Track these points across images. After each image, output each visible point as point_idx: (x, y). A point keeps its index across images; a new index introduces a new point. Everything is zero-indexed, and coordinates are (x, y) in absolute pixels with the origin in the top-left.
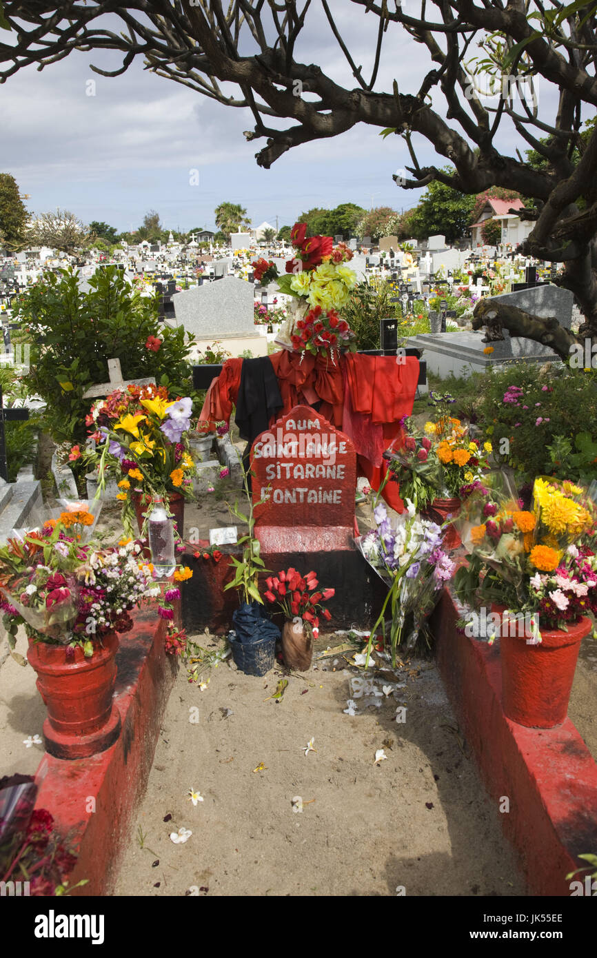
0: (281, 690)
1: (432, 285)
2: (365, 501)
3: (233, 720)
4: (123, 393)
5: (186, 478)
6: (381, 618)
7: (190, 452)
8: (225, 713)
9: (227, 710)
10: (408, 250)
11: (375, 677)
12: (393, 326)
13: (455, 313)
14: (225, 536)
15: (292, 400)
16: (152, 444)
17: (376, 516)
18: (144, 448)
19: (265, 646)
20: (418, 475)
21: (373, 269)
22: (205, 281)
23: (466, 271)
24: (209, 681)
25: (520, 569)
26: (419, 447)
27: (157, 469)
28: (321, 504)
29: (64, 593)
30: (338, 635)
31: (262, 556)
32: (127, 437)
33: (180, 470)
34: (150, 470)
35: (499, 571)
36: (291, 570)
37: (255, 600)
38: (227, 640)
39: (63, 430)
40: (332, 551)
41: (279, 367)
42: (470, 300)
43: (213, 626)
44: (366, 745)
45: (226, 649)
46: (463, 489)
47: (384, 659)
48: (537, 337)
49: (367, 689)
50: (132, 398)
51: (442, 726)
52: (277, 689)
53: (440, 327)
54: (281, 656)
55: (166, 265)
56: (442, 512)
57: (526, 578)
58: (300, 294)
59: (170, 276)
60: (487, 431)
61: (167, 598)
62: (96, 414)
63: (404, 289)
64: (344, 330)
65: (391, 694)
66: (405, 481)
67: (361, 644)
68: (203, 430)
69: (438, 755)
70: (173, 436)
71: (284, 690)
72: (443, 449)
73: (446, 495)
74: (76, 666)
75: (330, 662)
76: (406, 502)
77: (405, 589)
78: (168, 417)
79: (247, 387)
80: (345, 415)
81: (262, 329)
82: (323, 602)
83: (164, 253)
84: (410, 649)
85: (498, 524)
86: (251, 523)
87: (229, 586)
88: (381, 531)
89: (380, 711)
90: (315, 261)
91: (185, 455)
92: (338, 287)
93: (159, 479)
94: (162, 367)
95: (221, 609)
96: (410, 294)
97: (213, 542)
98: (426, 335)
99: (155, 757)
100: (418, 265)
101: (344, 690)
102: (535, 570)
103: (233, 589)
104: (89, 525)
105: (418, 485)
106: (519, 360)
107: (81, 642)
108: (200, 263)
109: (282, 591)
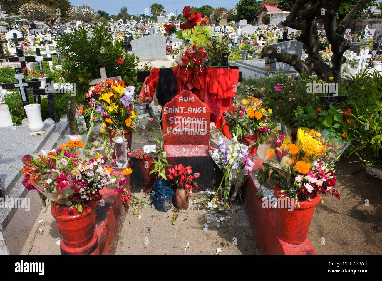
0: (175, 219)
1: (242, 40)
2: (213, 132)
3: (153, 233)
4: (103, 83)
5: (132, 123)
6: (220, 187)
7: (134, 111)
8: (149, 229)
9: (150, 228)
10: (232, 25)
11: (217, 213)
12: (227, 56)
13: (252, 52)
14: (150, 149)
15: (182, 88)
16: (117, 107)
17: (219, 141)
18: (113, 109)
19: (168, 199)
20: (238, 123)
21: (217, 33)
22: (146, 36)
23: (256, 35)
24: (142, 214)
25: (290, 172)
26: (239, 110)
27: (119, 118)
28: (195, 135)
29: (65, 184)
30: (200, 193)
31: (167, 158)
32: (105, 104)
33: (130, 119)
34: (116, 118)
35: (279, 172)
36: (180, 165)
37: (163, 178)
38: (151, 195)
39: (80, 99)
40: (199, 156)
41: (176, 73)
42: (258, 47)
43: (145, 189)
44: (213, 245)
45: (150, 200)
46: (258, 130)
47: (221, 204)
48: (288, 62)
49: (213, 219)
50: (107, 85)
51: (246, 237)
52: (173, 218)
53: (245, 57)
54: (175, 203)
55: (129, 29)
56: (249, 140)
57: (293, 177)
58: (186, 39)
59: (131, 34)
60: (266, 103)
61: (120, 183)
62: (90, 93)
63: (230, 41)
64: (206, 56)
65: (224, 221)
66: (232, 126)
67: (211, 197)
68: (141, 100)
69: (245, 250)
70: (126, 103)
71: (176, 219)
72: (250, 112)
73: (251, 132)
74: (74, 217)
75: (197, 206)
76: (232, 135)
77: (231, 174)
78: (123, 95)
79: (162, 81)
80: (205, 95)
81: (170, 57)
82: (194, 180)
83: (129, 24)
84: (233, 201)
85: (281, 151)
86: (162, 143)
87: (152, 172)
88: (221, 148)
89: (219, 229)
90: (193, 24)
91: (132, 112)
92: (203, 36)
93: (120, 123)
94: (125, 72)
95: (148, 181)
96: (233, 43)
97: (145, 151)
98: (239, 61)
99: (117, 251)
100: (235, 32)
101: (203, 219)
102: (297, 173)
103: (153, 173)
104: (81, 147)
105: (238, 127)
106: (280, 72)
107: (76, 205)
108: (144, 29)
109: (176, 175)
